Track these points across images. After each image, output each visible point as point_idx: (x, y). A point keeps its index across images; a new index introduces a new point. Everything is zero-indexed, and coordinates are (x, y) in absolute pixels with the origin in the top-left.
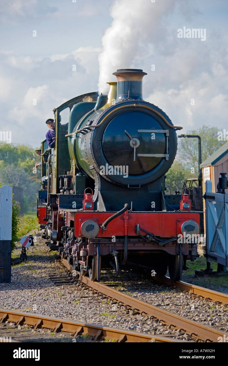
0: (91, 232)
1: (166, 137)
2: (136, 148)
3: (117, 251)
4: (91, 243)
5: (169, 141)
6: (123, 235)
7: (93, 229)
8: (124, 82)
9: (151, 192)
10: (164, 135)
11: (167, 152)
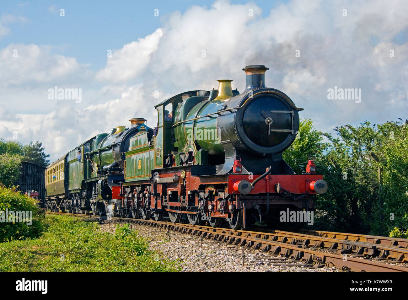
0: (245, 189)
1: (291, 116)
2: (270, 125)
3: (259, 205)
4: (238, 199)
5: (293, 120)
6: (265, 192)
7: (247, 187)
8: (253, 75)
9: (274, 160)
10: (289, 115)
11: (293, 128)
